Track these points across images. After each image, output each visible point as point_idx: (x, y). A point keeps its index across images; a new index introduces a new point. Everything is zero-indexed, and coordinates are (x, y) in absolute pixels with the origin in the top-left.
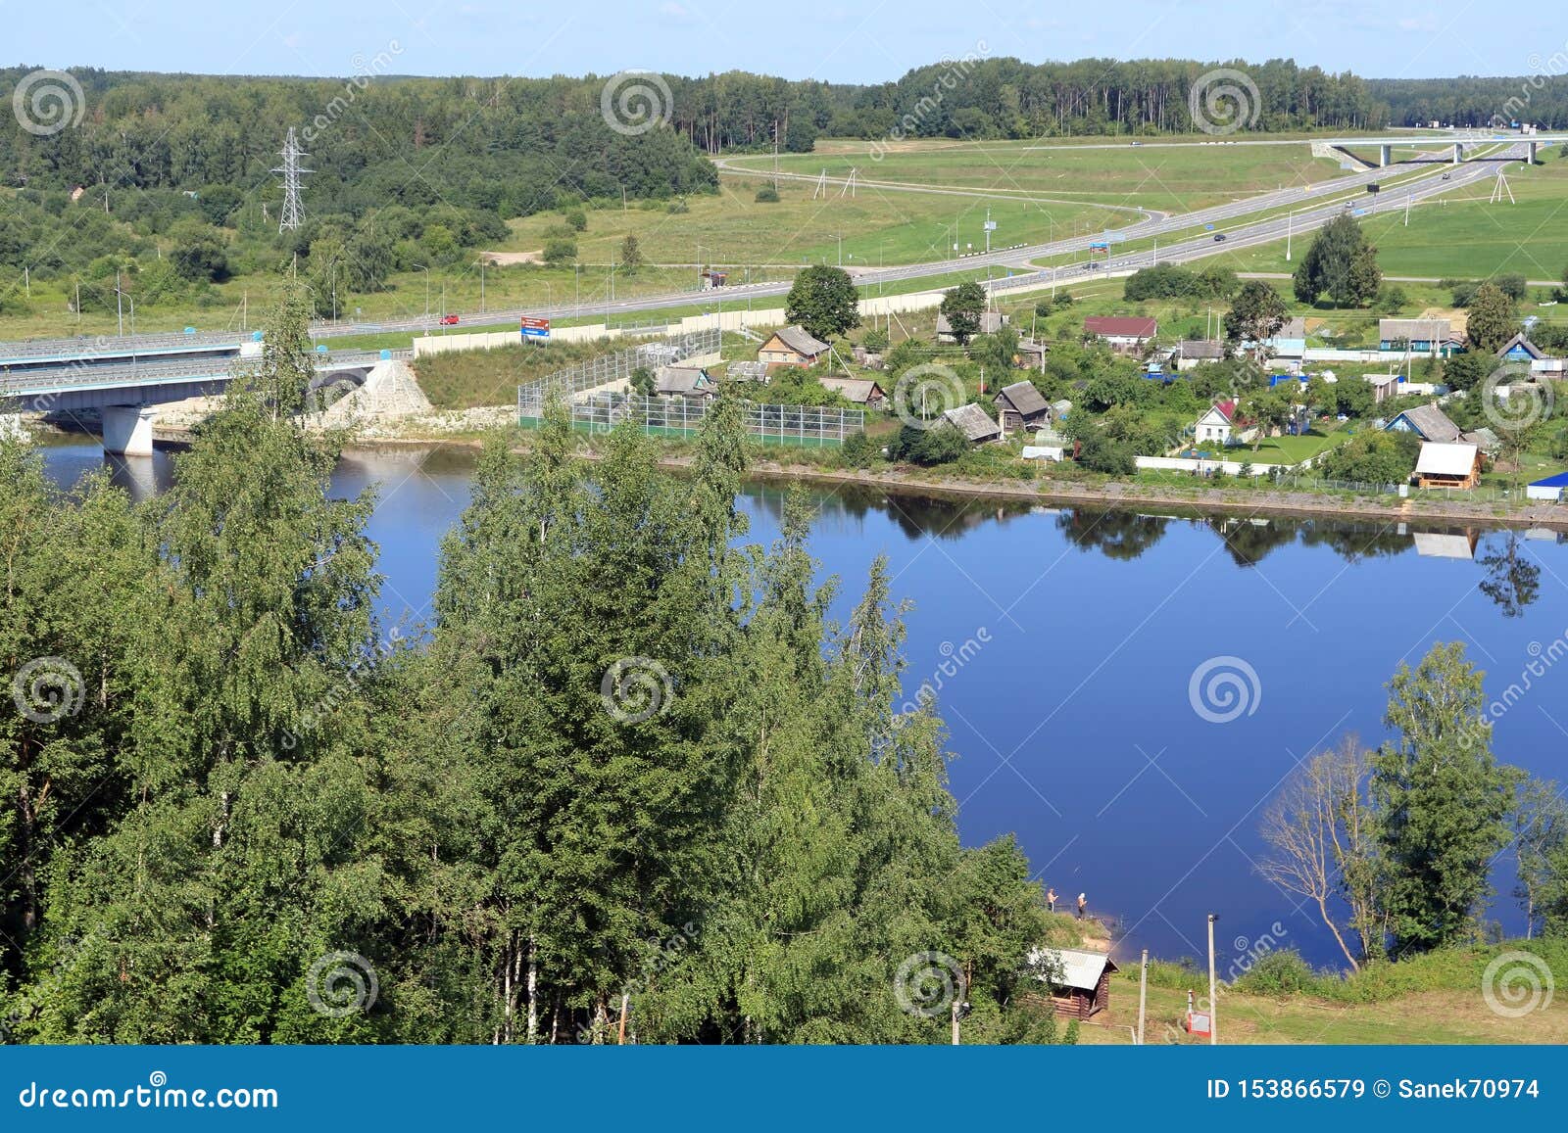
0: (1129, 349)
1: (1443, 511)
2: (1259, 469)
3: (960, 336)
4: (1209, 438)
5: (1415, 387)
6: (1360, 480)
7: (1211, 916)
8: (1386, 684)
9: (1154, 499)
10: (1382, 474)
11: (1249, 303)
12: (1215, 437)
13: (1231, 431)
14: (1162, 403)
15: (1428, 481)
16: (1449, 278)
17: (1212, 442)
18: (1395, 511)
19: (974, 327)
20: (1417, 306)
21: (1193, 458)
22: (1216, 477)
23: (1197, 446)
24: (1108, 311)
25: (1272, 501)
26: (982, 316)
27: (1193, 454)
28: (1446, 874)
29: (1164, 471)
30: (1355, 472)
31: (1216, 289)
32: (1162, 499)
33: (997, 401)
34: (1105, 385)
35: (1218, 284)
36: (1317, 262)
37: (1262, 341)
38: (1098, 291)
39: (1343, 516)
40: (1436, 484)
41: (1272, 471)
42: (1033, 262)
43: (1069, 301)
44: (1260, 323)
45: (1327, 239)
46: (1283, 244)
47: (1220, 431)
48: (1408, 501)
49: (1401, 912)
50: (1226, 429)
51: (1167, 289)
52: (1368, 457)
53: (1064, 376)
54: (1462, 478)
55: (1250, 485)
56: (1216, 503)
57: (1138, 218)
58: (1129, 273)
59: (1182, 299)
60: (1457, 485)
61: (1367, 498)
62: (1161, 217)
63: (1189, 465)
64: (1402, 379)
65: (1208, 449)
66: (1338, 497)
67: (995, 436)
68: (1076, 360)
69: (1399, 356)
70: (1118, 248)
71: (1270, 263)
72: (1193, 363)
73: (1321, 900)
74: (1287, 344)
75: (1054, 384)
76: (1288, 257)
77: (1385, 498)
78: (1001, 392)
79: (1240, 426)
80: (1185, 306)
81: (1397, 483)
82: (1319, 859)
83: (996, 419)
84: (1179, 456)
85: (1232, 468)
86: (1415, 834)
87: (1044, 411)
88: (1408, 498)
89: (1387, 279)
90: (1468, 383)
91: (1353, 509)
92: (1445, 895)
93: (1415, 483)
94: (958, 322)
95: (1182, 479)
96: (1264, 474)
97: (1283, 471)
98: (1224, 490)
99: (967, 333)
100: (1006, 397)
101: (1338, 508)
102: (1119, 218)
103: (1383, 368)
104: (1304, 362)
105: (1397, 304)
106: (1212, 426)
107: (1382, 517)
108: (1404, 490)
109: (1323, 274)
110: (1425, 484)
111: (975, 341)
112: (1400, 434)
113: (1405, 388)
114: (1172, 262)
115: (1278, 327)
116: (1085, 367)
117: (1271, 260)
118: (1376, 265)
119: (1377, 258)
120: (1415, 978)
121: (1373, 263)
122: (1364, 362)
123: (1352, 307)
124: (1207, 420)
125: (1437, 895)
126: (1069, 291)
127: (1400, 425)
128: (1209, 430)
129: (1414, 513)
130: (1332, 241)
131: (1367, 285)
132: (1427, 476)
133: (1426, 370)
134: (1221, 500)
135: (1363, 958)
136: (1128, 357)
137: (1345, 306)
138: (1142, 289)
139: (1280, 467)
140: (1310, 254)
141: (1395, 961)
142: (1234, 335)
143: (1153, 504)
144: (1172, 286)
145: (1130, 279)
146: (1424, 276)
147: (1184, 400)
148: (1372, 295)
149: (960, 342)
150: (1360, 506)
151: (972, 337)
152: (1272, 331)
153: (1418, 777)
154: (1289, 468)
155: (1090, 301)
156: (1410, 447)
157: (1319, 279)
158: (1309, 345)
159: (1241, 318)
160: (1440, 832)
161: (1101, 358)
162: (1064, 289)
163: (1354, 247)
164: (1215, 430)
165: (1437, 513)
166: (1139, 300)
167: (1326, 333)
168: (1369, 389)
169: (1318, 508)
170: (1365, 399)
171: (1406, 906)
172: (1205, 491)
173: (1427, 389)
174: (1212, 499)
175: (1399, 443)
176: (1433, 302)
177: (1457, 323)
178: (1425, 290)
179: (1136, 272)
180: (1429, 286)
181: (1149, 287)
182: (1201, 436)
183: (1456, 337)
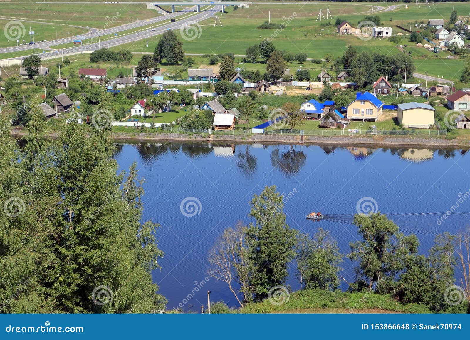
0: (98, 81)
1: (224, 138)
2: (158, 125)
3: (31, 76)
4: (136, 114)
5: (205, 94)
6: (194, 128)
7: (208, 292)
8: (250, 202)
9: (120, 137)
10: (202, 126)
11: (144, 63)
12: (138, 113)
13: (144, 111)
14: (115, 101)
15: (217, 128)
16: (206, 54)
17: (137, 115)
18: (208, 139)
19: (36, 73)
20: (198, 64)
21: (132, 121)
22: (142, 128)
23: (133, 117)
24: (85, 66)
25: (164, 137)
26: (39, 68)
27: (132, 120)
28: (275, 269)
29: (122, 127)
30: (192, 125)
31: (124, 58)
32: (122, 137)
33: (53, 101)
34: (94, 95)
35: (125, 56)
36: (161, 48)
37: (150, 77)
38: (78, 58)
39: (189, 141)
40: (221, 129)
41: (163, 126)
42: (51, 47)
43: (69, 62)
44: (149, 70)
45: (164, 39)
46: (144, 41)
47: (140, 111)
48: (212, 135)
49: (258, 284)
50: (142, 111)
51: (106, 58)
52: (197, 119)
53: (76, 91)
54: (229, 126)
55: (155, 131)
56: (143, 138)
57: (87, 31)
58: (91, 52)
59: (112, 62)
60: (228, 129)
61: (197, 135)
62: (96, 30)
63: (131, 124)
64: (200, 91)
65: (137, 118)
66: (187, 134)
67: (54, 115)
68: (79, 85)
69: (198, 82)
70: (84, 42)
71: (141, 48)
72: (123, 86)
73: (229, 282)
74: (158, 78)
75: (73, 95)
76: (147, 46)
77: (204, 134)
78: (55, 98)
79: (148, 109)
80: (114, 64)
81: (207, 129)
82: (228, 268)
83: (53, 108)
84: (126, 121)
85: (148, 125)
86: (264, 256)
87: (71, 105)
88: (212, 134)
89: (187, 54)
90: (224, 92)
91: (193, 139)
92: (275, 277)
93: (213, 129)
94: (30, 71)
95: (129, 129)
96: (159, 127)
97: (166, 125)
98: (145, 133)
99: (34, 75)
100: (57, 100)
101: (187, 139)
102: (80, 30)
103: (192, 87)
104: (163, 85)
105: (191, 63)
106: (137, 110)
107: (203, 141)
108: (210, 131)
109: (164, 52)
110: (216, 128)
111: (37, 78)
112: (206, 111)
113: (202, 94)
114: (106, 47)
115: (155, 72)
116: (83, 88)
117: (141, 47)
118: (182, 49)
119: (183, 46)
120: (266, 308)
121: (181, 48)
122: (184, 85)
123: (175, 64)
124: (135, 107)
125: (272, 277)
126: (69, 59)
127: (205, 107)
128: (136, 111)
129: (214, 139)
130: (166, 40)
131: (180, 56)
132: (217, 126)
133: (208, 87)
134: (145, 137)
135: (244, 303)
136: (97, 84)
137: (172, 64)
138: (96, 58)
139: (165, 124)
140: (159, 45)
141: (256, 303)
142: (139, 75)
143: (119, 139)
144: (108, 57)
145: (92, 54)
146: (197, 53)
147: (123, 100)
148: (181, 60)
149: (31, 79)
150: (195, 137)
151: (36, 76)
152: (153, 74)
153: (264, 235)
154: (168, 124)
155: (77, 62)
156: (210, 115)
157: (162, 54)
158: (165, 79)
159: (142, 69)
160: (273, 254)
161: (89, 84)
162: (67, 58)
163: (174, 42)
164: (138, 111)
165: (222, 139)
166: (95, 62)
167: (168, 74)
168: (191, 95)
169: (180, 139)
170: (190, 98)
171: (260, 282)
172: (138, 134)
173: (210, 94)
174: (141, 137)
175: (206, 114)
176: (202, 63)
177: (216, 70)
178: (199, 58)
179: (94, 51)
180: (200, 57)
181: (99, 57)
182: (133, 113)
183: (215, 75)
